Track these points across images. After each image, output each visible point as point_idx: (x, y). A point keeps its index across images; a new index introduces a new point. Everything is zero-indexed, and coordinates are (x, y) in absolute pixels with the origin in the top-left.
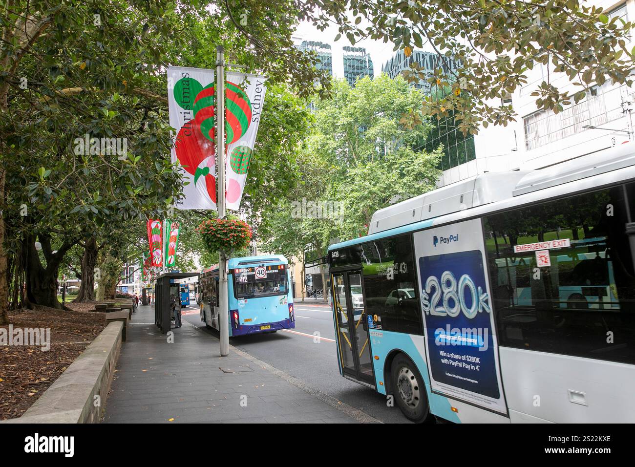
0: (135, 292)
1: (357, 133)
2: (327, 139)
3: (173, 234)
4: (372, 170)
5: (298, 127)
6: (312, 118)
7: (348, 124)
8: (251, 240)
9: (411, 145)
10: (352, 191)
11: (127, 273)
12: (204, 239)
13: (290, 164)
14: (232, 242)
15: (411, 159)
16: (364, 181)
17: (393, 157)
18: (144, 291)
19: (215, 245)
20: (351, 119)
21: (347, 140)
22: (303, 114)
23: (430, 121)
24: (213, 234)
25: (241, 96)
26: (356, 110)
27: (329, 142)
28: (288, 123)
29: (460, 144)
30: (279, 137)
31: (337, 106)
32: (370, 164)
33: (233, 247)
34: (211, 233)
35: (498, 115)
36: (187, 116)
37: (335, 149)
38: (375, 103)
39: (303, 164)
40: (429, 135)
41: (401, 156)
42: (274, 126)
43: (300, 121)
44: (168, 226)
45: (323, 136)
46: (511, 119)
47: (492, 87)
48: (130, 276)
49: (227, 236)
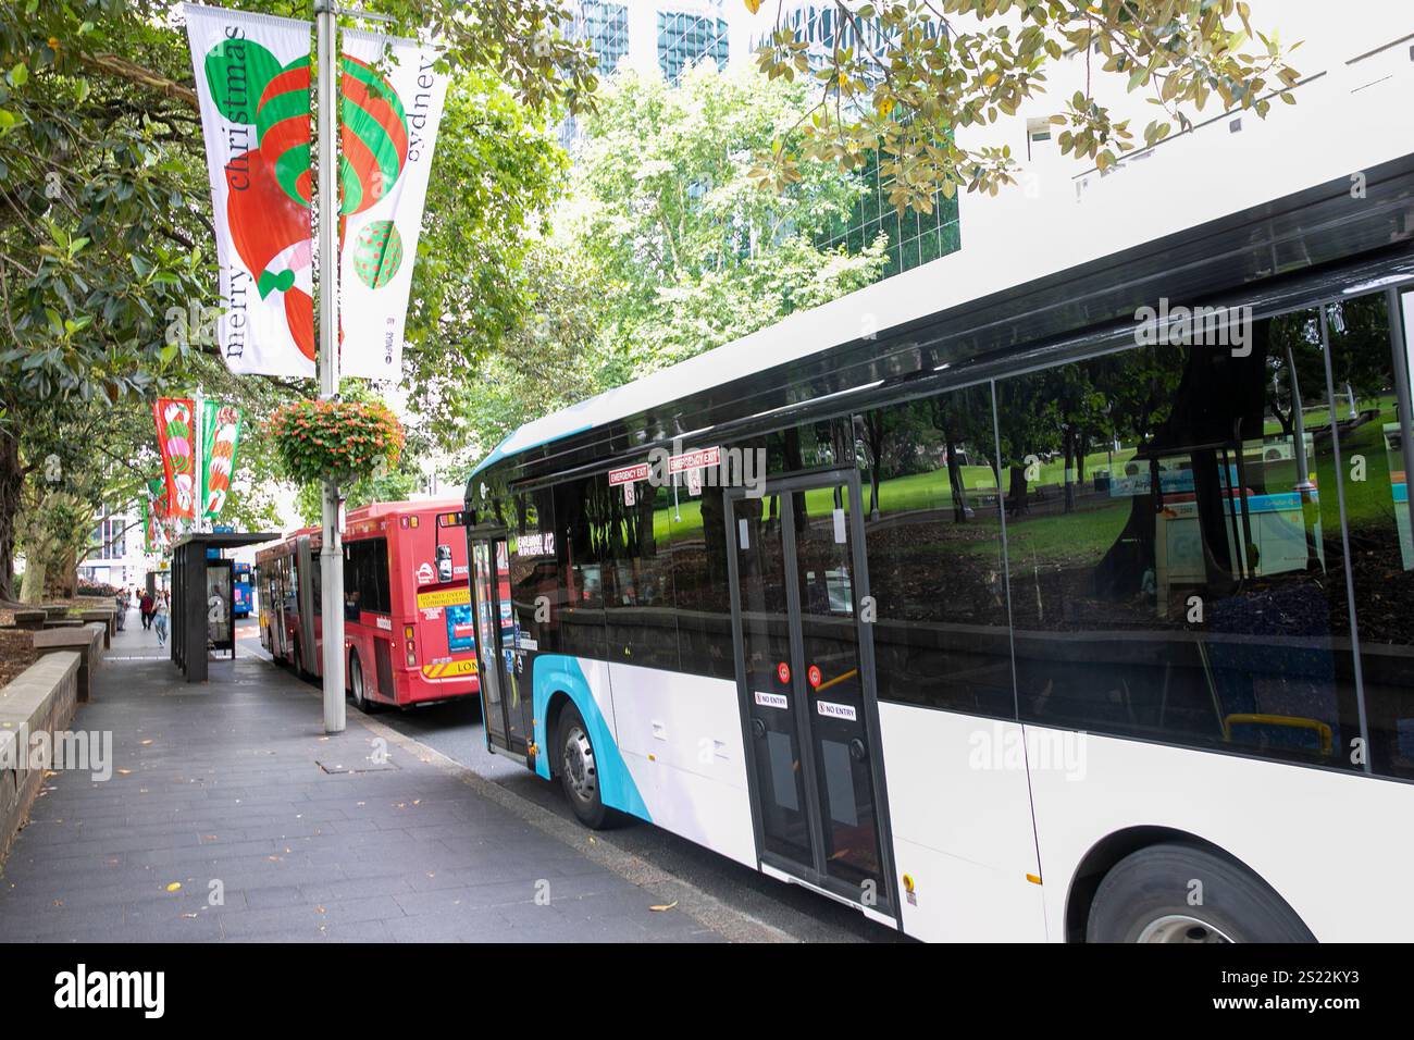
0: (129, 580)
1: (682, 201)
2: (609, 213)
3: (221, 438)
4: (715, 292)
5: (529, 180)
6: (563, 157)
7: (661, 177)
8: (416, 453)
9: (811, 234)
10: (668, 340)
11: (107, 533)
12: (282, 449)
13: (508, 271)
14: (352, 458)
15: (811, 268)
16: (696, 317)
17: (766, 263)
18: (150, 577)
19: (309, 464)
20: (668, 166)
21: (657, 217)
22: (541, 147)
23: (859, 178)
24: (304, 435)
25: (377, 94)
26: (680, 144)
27: (612, 219)
28: (501, 166)
29: (929, 235)
30: (479, 203)
31: (636, 132)
32: (708, 277)
33: (356, 470)
34: (299, 435)
35: (978, 168)
36: (240, 140)
37: (629, 236)
38: (727, 127)
39: (541, 272)
40: (856, 212)
41: (787, 259)
42: (467, 174)
43: (533, 162)
44: (208, 418)
45: (599, 205)
46: (1006, 179)
47: (966, 98)
48: (114, 542)
49: (340, 442)
